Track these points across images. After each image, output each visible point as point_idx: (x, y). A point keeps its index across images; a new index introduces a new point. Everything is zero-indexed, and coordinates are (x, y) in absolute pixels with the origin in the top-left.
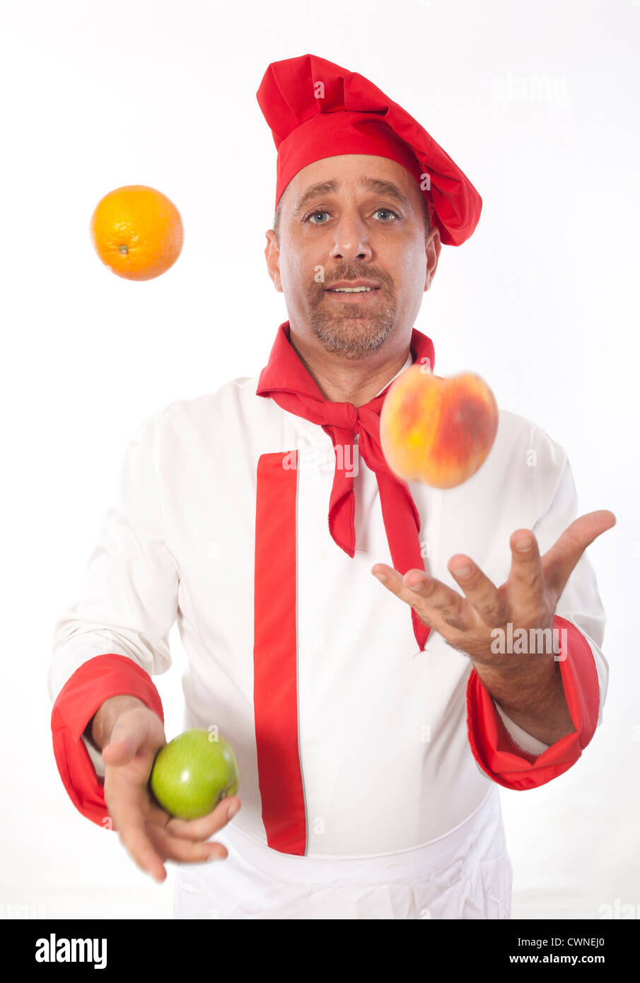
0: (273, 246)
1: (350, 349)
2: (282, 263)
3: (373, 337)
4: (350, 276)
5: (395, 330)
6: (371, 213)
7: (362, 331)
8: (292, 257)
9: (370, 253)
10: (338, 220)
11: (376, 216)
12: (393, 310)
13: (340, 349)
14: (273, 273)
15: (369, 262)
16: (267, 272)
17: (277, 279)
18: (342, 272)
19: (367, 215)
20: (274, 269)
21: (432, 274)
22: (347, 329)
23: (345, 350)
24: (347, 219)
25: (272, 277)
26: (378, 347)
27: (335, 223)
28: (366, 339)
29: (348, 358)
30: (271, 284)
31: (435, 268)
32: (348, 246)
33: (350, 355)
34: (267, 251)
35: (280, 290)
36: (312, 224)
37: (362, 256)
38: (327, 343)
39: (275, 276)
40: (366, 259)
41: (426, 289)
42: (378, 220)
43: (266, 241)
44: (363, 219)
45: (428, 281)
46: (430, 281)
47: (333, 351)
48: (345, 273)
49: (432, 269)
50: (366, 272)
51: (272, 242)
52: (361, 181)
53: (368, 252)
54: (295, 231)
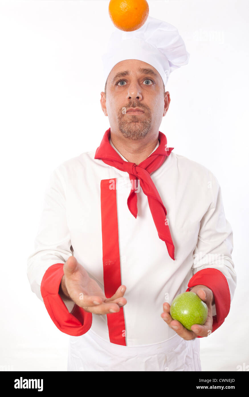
0: (104, 98)
1: (134, 135)
2: (107, 104)
3: (143, 131)
4: (134, 106)
5: (151, 129)
6: (143, 81)
7: (138, 127)
8: (111, 100)
9: (141, 97)
10: (129, 84)
11: (144, 83)
12: (150, 122)
13: (129, 136)
14: (103, 109)
15: (141, 101)
16: (101, 108)
17: (105, 111)
18: (131, 104)
19: (141, 82)
20: (104, 107)
21: (167, 110)
22: (133, 127)
23: (132, 136)
24: (133, 84)
25: (103, 111)
26: (145, 136)
27: (128, 86)
28: (140, 131)
29: (133, 140)
30: (103, 113)
31: (168, 108)
32: (133, 93)
33: (134, 138)
34: (101, 101)
35: (107, 115)
36: (119, 86)
37: (138, 98)
38: (125, 134)
39: (104, 110)
40: (140, 99)
41: (164, 115)
42: (145, 85)
43: (101, 96)
44: (140, 84)
45: (165, 112)
46: (166, 113)
47: (127, 137)
48: (132, 105)
49: (167, 108)
50: (140, 105)
51: (103, 97)
52: (138, 70)
53: (141, 96)
54: (112, 90)
